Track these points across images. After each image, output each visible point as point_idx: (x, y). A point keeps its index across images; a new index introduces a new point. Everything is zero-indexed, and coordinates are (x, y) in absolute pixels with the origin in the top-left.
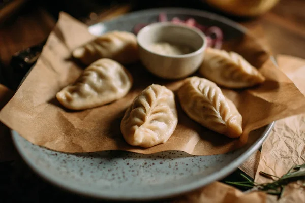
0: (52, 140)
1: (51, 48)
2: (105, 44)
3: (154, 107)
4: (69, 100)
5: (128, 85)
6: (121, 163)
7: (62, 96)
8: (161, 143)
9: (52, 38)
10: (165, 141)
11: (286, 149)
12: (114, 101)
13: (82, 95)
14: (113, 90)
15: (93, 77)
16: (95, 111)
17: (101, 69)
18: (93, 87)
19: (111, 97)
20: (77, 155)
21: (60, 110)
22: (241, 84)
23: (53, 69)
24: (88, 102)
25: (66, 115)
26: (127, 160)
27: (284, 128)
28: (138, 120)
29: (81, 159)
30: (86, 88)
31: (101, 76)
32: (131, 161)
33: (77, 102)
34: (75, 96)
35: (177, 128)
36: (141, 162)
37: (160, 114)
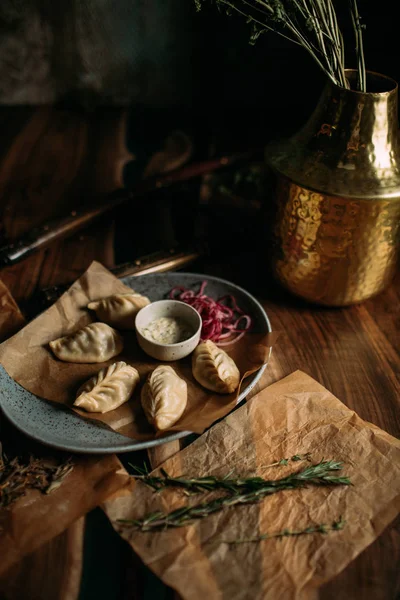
0: (27, 379)
1: (71, 294)
2: (117, 305)
3: (105, 382)
4: (58, 349)
5: (113, 352)
6: (63, 415)
7: (53, 344)
8: (100, 413)
9: (77, 285)
10: (104, 412)
11: (203, 461)
12: (95, 363)
13: (70, 349)
14: (96, 353)
15: (83, 337)
16: (76, 366)
17: (92, 332)
18: (80, 345)
19: (92, 358)
20: (38, 397)
21: (49, 355)
22: (212, 388)
23: (64, 315)
24: (72, 357)
25: (51, 361)
26: (68, 416)
27: (218, 443)
28: (88, 388)
29: (38, 401)
30: (75, 345)
31: (90, 338)
32: (70, 417)
33: (64, 354)
34: (64, 349)
35: (122, 405)
36: (76, 420)
37: (109, 389)
